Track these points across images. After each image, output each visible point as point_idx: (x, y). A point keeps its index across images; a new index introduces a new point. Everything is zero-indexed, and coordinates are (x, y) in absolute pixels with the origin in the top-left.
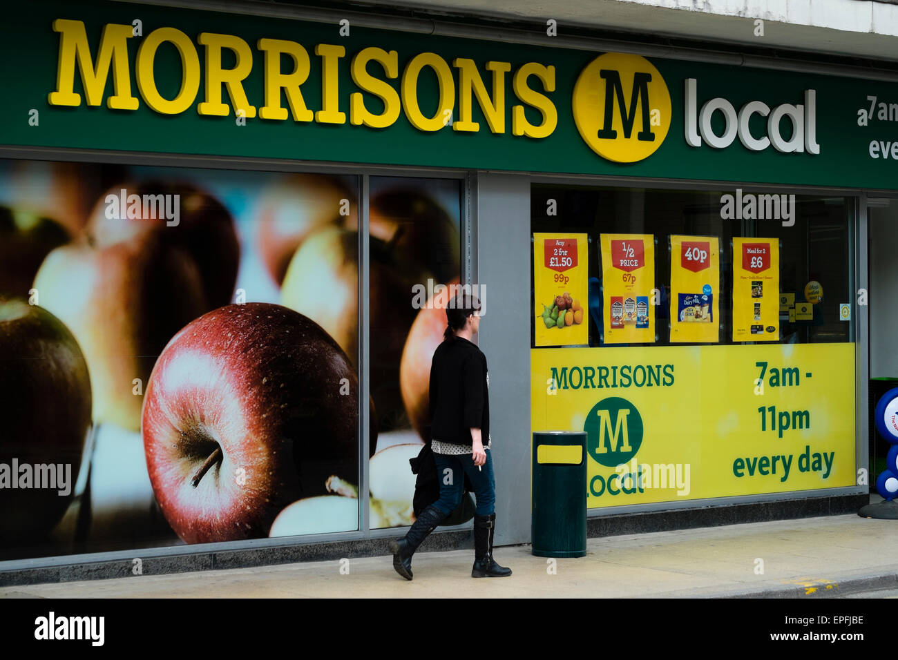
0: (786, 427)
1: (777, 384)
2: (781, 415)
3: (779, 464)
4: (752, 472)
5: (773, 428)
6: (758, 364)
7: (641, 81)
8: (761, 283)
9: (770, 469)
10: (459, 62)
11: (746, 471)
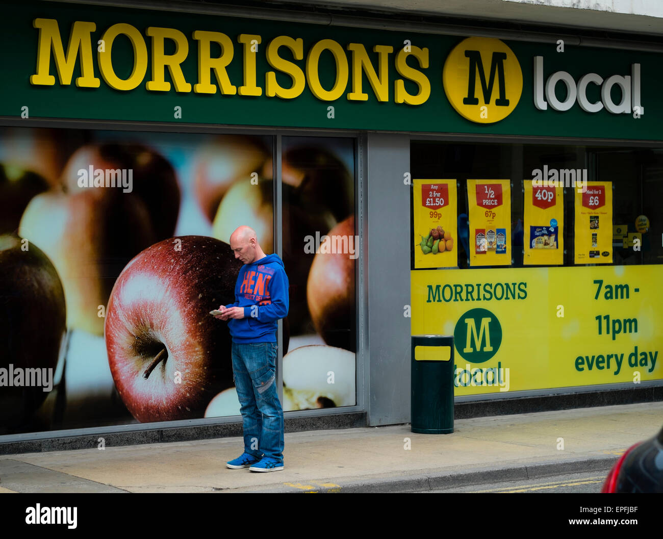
0: (619, 332)
1: (611, 297)
2: (614, 322)
3: (613, 362)
4: (590, 367)
5: (608, 332)
6: (596, 282)
7: (498, 59)
8: (597, 217)
9: (605, 365)
10: (352, 47)
11: (585, 366)
